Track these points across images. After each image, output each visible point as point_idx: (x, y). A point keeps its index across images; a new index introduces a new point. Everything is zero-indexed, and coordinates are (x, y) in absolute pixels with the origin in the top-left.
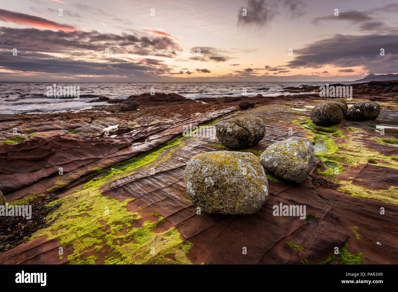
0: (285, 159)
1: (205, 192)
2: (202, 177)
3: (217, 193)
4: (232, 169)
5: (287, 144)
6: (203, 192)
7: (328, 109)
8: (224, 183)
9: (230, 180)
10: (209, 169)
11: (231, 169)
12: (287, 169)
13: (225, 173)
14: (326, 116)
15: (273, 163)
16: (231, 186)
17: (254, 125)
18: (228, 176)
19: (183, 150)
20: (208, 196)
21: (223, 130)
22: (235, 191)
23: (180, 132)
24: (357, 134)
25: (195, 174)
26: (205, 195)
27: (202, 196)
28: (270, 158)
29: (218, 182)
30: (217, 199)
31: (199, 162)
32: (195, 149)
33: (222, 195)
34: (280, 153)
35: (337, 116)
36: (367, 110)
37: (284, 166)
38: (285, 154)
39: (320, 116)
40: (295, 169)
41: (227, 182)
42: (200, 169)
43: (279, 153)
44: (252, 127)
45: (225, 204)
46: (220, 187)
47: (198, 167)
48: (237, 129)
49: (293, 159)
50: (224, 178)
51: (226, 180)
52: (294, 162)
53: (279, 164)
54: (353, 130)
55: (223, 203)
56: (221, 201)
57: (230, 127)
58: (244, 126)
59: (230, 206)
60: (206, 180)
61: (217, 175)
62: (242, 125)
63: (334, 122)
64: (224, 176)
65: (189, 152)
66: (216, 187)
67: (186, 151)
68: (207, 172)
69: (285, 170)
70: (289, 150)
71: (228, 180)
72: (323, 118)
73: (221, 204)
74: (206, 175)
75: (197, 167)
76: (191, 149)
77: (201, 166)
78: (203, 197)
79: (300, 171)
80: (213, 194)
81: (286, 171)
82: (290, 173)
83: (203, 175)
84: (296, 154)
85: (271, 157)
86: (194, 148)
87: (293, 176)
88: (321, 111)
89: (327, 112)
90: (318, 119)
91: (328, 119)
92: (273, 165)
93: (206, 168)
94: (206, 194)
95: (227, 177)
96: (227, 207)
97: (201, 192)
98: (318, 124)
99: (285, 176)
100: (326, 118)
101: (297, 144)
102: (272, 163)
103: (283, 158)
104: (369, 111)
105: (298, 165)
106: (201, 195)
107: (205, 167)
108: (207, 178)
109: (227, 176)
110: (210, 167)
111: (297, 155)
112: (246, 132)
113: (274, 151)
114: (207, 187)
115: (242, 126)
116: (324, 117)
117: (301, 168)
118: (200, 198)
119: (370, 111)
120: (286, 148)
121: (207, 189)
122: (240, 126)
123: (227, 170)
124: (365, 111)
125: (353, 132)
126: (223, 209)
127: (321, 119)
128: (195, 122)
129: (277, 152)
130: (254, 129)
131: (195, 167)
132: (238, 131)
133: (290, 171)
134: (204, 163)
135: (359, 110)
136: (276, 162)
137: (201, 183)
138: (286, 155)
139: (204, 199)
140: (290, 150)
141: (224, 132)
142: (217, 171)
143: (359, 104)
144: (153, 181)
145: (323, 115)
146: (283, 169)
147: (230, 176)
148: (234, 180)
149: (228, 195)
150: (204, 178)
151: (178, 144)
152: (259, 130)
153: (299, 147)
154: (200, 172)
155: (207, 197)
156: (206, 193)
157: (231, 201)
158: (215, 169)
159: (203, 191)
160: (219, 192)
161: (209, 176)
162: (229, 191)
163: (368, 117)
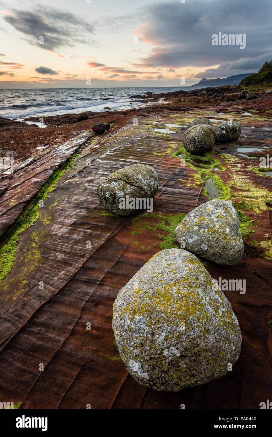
0: (217, 240)
1: (165, 369)
2: (159, 349)
3: (185, 363)
4: (204, 322)
5: (213, 216)
6: (163, 370)
7: (202, 135)
8: (196, 349)
9: (206, 343)
10: (168, 334)
11: (202, 323)
12: (222, 253)
13: (195, 333)
14: (201, 144)
15: (201, 245)
16: (207, 350)
17: (147, 179)
18: (202, 337)
19: (56, 235)
20: (171, 373)
21: (111, 195)
22: (213, 355)
23: (33, 193)
24: (235, 163)
25: (142, 346)
26: (165, 374)
27: (161, 376)
28: (196, 239)
29: (186, 350)
30: (186, 371)
31: (144, 323)
32: (73, 230)
33: (194, 364)
34: (208, 231)
35: (211, 142)
36: (231, 132)
37: (217, 249)
38: (215, 232)
39: (195, 144)
40: (232, 252)
41: (201, 346)
42: (149, 336)
43: (206, 230)
44: (146, 183)
45: (199, 374)
46: (190, 355)
47: (145, 335)
48: (129, 191)
49: (228, 239)
50: (195, 342)
51: (199, 345)
52: (229, 242)
53: (209, 247)
54: (228, 159)
55: (196, 374)
56: (193, 372)
57: (120, 189)
58: (137, 185)
59: (208, 375)
60: (166, 353)
61: (185, 342)
62: (134, 182)
63: (208, 148)
64: (195, 338)
65: (67, 238)
66: (182, 357)
67: (61, 236)
68: (166, 339)
69: (218, 255)
70: (218, 226)
71: (203, 344)
72: (199, 146)
73: (193, 376)
74: (165, 346)
75: (143, 334)
76: (67, 230)
77: (152, 331)
78: (163, 377)
79: (238, 254)
80: (178, 367)
81: (220, 255)
82: (226, 258)
83: (159, 345)
84: (228, 231)
85: (197, 237)
86: (70, 226)
87: (229, 261)
88: (196, 138)
89: (202, 139)
90: (194, 148)
91: (203, 147)
92: (201, 248)
93: (163, 334)
94: (166, 372)
95: (200, 339)
96: (202, 378)
97: (158, 372)
98: (193, 153)
99: (219, 261)
100: (201, 145)
101: (224, 215)
102: (199, 245)
103: (214, 238)
104: (232, 132)
105: (235, 246)
106: (160, 374)
107: (160, 332)
108: (167, 349)
109: (200, 337)
110: (169, 330)
111: (231, 232)
112: (141, 192)
113: (197, 228)
114: (167, 361)
115: (134, 184)
116: (200, 144)
117: (239, 250)
118: (159, 379)
119: (234, 132)
120: (213, 223)
121: (169, 364)
122: (132, 185)
123: (198, 326)
124: (230, 133)
125: (229, 160)
126: (196, 381)
127: (197, 148)
128: (48, 169)
129: (203, 230)
130: (150, 186)
131: (141, 334)
132: (131, 194)
133: (226, 255)
134: (155, 323)
135: (224, 131)
136: (205, 244)
137: (156, 358)
138: (217, 234)
139: (165, 379)
140: (220, 226)
141: (113, 198)
142: (182, 334)
143: (224, 125)
144: (38, 333)
145: (198, 143)
146: (216, 253)
147: (204, 336)
148: (211, 339)
149: (203, 362)
150: (163, 350)
151: (38, 217)
152: (154, 184)
153: (227, 219)
154: (153, 342)
155: (170, 376)
156: (168, 370)
157: (207, 368)
158: (178, 332)
159: (161, 368)
160: (188, 362)
161: (170, 346)
162: (204, 357)
163: (232, 138)
